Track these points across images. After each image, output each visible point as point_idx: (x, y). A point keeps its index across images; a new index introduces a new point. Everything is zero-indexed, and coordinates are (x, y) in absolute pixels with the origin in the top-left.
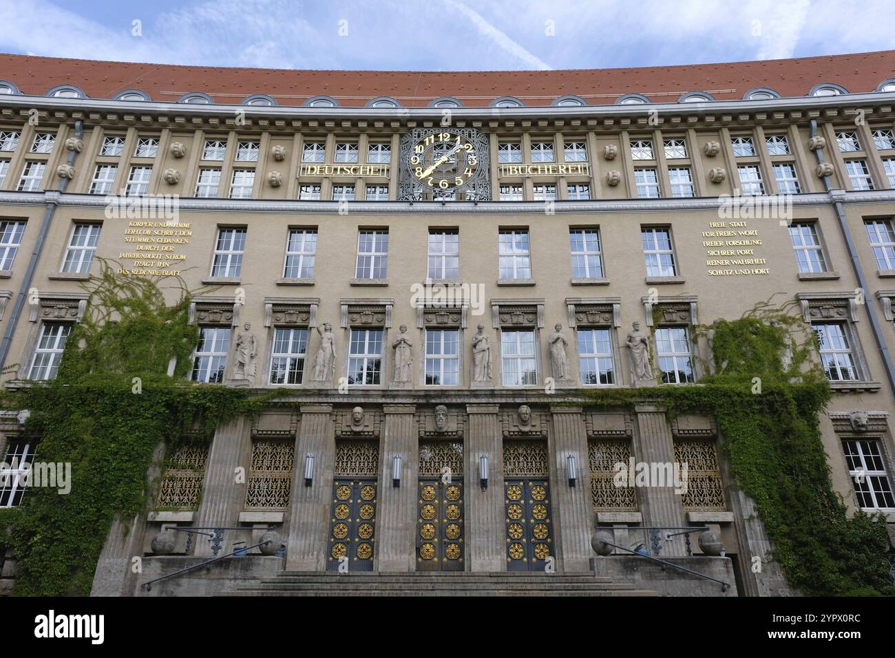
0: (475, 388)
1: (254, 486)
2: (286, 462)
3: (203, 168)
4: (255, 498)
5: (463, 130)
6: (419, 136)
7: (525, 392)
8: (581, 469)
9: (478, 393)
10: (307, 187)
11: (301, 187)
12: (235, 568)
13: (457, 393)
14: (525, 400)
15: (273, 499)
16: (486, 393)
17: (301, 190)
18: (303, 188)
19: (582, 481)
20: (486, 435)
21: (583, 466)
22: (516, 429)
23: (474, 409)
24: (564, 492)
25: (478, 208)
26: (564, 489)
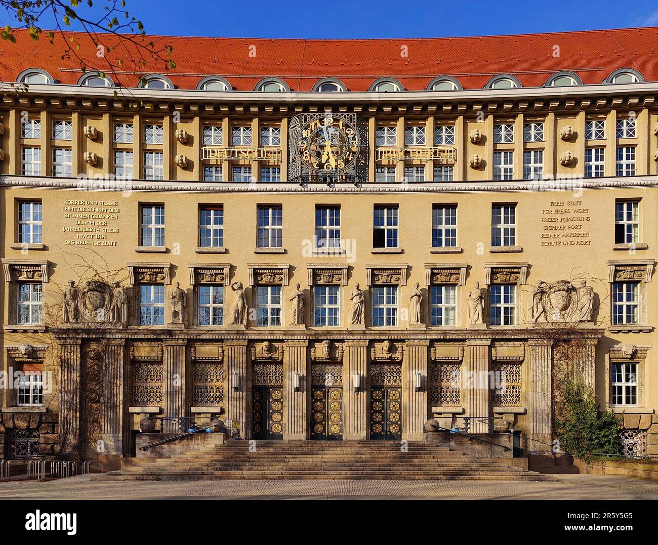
0: (352, 329)
1: (198, 391)
2: (218, 377)
3: (117, 151)
4: (200, 399)
5: (345, 114)
6: (305, 120)
7: (388, 332)
8: (424, 381)
9: (354, 332)
10: (210, 168)
11: (205, 168)
12: (197, 439)
13: (338, 332)
14: (387, 337)
15: (212, 399)
16: (360, 332)
17: (205, 170)
18: (207, 169)
19: (424, 388)
20: (359, 360)
21: (426, 379)
22: (381, 356)
23: (351, 343)
24: (411, 395)
25: (356, 189)
26: (411, 393)
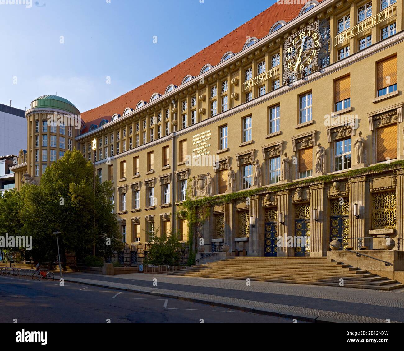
3: (212, 102)
4: (241, 233)
6: (289, 42)
8: (362, 210)
11: (247, 94)
15: (246, 232)
19: (362, 216)
20: (318, 199)
21: (364, 208)
22: (333, 194)
23: (313, 188)
24: (353, 222)
25: (320, 74)
26: (353, 220)
